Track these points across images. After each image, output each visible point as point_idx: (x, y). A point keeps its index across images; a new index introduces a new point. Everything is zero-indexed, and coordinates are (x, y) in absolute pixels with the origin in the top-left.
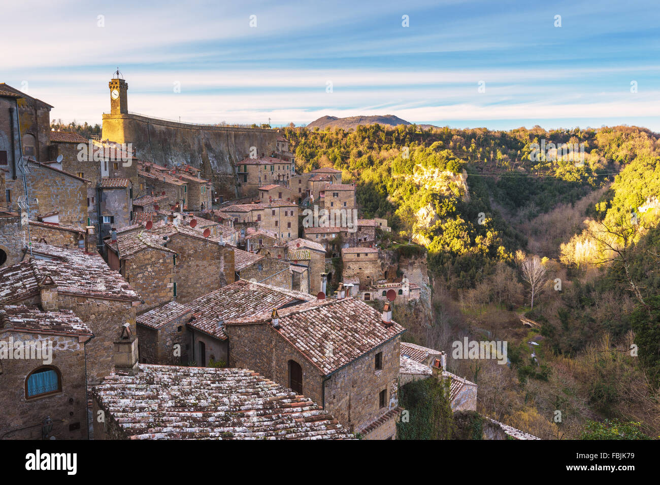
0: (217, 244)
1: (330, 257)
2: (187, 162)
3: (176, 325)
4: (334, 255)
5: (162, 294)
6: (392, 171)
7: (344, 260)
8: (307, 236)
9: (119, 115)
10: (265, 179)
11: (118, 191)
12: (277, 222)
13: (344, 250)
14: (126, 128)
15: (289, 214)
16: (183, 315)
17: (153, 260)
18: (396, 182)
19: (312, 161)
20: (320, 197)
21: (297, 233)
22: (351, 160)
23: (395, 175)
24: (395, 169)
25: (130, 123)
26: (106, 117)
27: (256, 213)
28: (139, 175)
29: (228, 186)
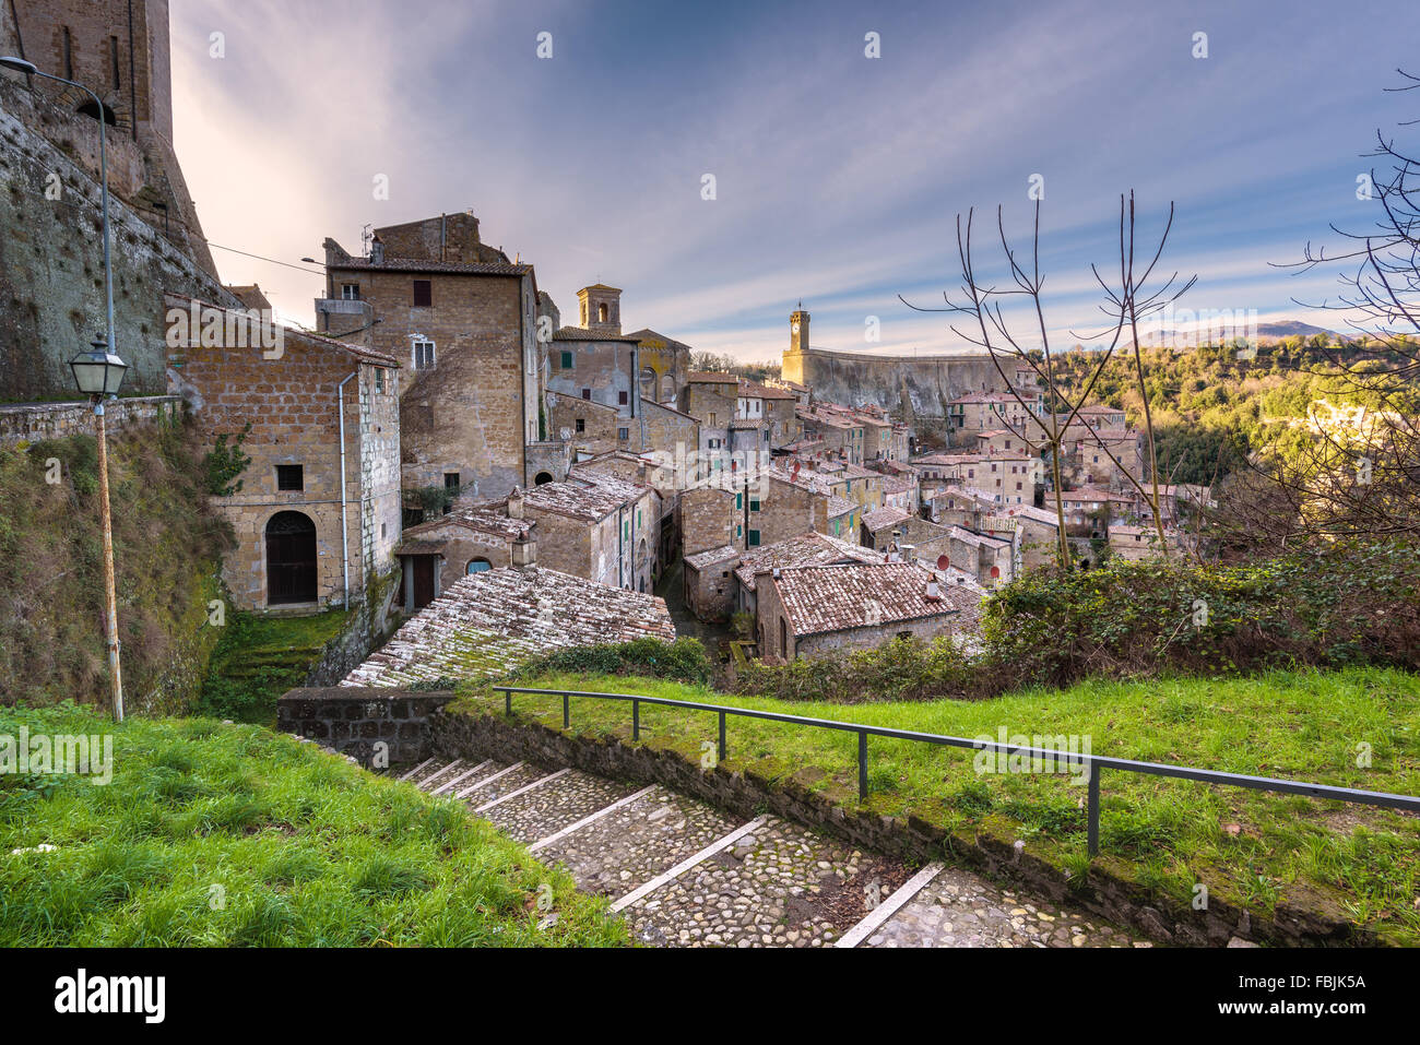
0: (807, 490)
1: (1088, 537)
2: (881, 402)
3: (721, 569)
4: (1095, 535)
5: (718, 536)
6: (1261, 412)
7: (1112, 544)
8: (1048, 503)
9: (799, 351)
10: (991, 422)
11: (750, 432)
12: (999, 482)
13: (1112, 529)
14: (806, 365)
15: (1019, 470)
16: (729, 560)
17: (710, 499)
18: (1267, 431)
19: (1109, 398)
20: (1076, 449)
21: (1032, 498)
22: (1182, 397)
23: (1266, 419)
24: (1268, 409)
25: (810, 359)
26: (787, 355)
27: (966, 468)
28: (798, 417)
29: (935, 431)
